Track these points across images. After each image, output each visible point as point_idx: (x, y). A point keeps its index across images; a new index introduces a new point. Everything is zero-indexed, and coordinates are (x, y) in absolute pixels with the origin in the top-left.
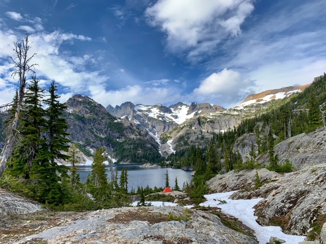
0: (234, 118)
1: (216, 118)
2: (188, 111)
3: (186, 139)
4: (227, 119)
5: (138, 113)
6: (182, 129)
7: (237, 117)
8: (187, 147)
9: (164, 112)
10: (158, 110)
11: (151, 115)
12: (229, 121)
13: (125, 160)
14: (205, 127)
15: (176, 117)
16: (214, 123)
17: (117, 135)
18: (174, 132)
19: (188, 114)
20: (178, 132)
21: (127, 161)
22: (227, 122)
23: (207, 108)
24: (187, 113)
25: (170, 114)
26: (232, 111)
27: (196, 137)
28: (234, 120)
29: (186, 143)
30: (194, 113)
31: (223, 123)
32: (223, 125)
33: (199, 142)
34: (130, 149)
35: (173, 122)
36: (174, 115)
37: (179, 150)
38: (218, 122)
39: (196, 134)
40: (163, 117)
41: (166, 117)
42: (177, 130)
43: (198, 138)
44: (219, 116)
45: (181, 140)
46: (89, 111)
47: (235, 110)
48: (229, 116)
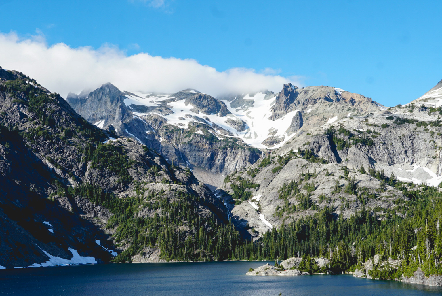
0: (426, 130)
1: (378, 130)
2: (274, 109)
3: (305, 192)
4: (406, 133)
5: (136, 114)
6: (286, 162)
7: (434, 129)
8: (310, 213)
9: (209, 112)
10: (190, 106)
11: (173, 120)
12: (412, 140)
13: (146, 250)
14: (350, 156)
15: (243, 126)
16: (372, 144)
17: (114, 180)
18: (264, 170)
19: (274, 117)
20: (276, 171)
21: (150, 253)
22: (408, 143)
23: (327, 99)
24: (271, 114)
25: (225, 119)
26: (416, 111)
27: (333, 184)
28: (426, 136)
29: (308, 203)
30: (293, 113)
31: (398, 145)
32: (398, 151)
33: (343, 200)
34: (158, 219)
35: (236, 140)
36: (234, 119)
37: (288, 222)
38: (384, 144)
39: (331, 178)
40: (206, 126)
41: (215, 125)
42: (271, 167)
43: (339, 188)
44: (385, 126)
45: (289, 192)
46: (30, 115)
47: (423, 108)
48: (412, 126)
